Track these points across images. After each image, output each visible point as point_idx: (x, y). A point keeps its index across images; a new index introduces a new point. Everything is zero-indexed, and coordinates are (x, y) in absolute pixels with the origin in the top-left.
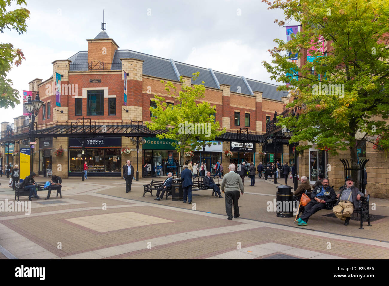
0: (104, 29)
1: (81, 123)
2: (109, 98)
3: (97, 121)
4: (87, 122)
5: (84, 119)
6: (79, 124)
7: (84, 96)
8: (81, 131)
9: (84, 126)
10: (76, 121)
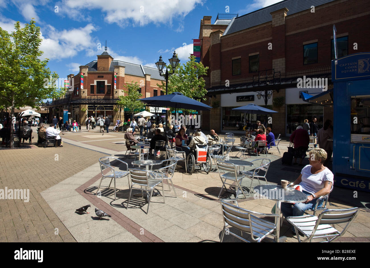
0: (106, 50)
1: (93, 97)
2: (108, 85)
3: (101, 97)
4: (96, 97)
5: (94, 96)
6: (92, 98)
7: (95, 84)
8: (93, 101)
9: (94, 99)
10: (90, 97)
